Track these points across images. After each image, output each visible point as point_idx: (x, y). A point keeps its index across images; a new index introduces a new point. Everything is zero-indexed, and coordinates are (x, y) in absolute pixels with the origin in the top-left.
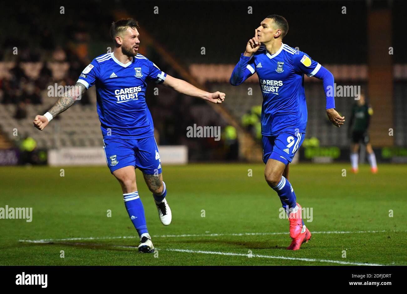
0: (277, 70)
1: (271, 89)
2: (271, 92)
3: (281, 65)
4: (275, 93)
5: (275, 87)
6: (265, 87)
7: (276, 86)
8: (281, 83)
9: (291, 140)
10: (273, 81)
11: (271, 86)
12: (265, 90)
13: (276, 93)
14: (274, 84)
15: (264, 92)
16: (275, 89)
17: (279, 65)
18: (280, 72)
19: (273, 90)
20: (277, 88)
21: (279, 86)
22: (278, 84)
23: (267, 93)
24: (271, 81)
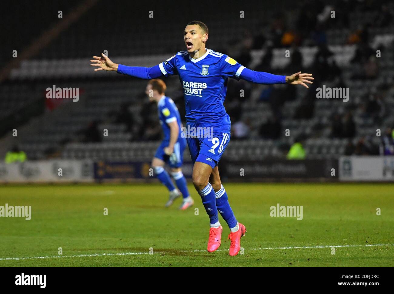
0: (202, 73)
1: (194, 92)
2: (194, 94)
3: (205, 68)
4: (198, 96)
5: (199, 90)
6: (187, 90)
7: (200, 88)
8: (205, 86)
9: (216, 142)
10: (197, 83)
11: (194, 88)
12: (187, 92)
13: (200, 95)
14: (197, 86)
15: (186, 94)
16: (199, 91)
17: (204, 68)
18: (205, 75)
19: (196, 93)
20: (200, 90)
21: (202, 89)
22: (202, 86)
23: (190, 95)
24: (195, 83)
